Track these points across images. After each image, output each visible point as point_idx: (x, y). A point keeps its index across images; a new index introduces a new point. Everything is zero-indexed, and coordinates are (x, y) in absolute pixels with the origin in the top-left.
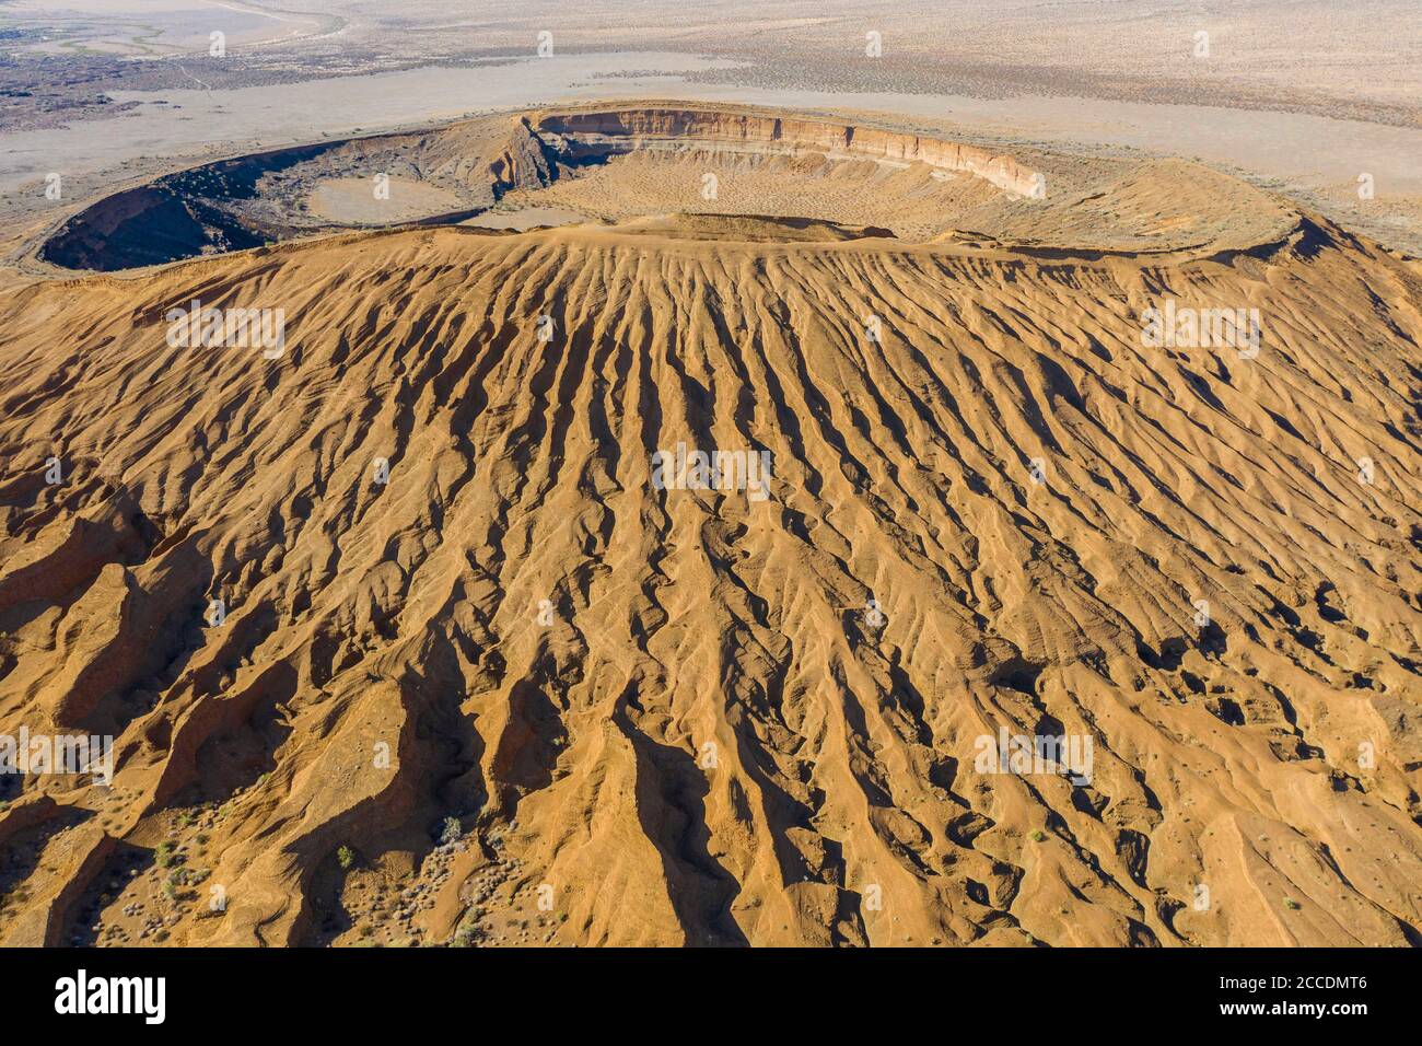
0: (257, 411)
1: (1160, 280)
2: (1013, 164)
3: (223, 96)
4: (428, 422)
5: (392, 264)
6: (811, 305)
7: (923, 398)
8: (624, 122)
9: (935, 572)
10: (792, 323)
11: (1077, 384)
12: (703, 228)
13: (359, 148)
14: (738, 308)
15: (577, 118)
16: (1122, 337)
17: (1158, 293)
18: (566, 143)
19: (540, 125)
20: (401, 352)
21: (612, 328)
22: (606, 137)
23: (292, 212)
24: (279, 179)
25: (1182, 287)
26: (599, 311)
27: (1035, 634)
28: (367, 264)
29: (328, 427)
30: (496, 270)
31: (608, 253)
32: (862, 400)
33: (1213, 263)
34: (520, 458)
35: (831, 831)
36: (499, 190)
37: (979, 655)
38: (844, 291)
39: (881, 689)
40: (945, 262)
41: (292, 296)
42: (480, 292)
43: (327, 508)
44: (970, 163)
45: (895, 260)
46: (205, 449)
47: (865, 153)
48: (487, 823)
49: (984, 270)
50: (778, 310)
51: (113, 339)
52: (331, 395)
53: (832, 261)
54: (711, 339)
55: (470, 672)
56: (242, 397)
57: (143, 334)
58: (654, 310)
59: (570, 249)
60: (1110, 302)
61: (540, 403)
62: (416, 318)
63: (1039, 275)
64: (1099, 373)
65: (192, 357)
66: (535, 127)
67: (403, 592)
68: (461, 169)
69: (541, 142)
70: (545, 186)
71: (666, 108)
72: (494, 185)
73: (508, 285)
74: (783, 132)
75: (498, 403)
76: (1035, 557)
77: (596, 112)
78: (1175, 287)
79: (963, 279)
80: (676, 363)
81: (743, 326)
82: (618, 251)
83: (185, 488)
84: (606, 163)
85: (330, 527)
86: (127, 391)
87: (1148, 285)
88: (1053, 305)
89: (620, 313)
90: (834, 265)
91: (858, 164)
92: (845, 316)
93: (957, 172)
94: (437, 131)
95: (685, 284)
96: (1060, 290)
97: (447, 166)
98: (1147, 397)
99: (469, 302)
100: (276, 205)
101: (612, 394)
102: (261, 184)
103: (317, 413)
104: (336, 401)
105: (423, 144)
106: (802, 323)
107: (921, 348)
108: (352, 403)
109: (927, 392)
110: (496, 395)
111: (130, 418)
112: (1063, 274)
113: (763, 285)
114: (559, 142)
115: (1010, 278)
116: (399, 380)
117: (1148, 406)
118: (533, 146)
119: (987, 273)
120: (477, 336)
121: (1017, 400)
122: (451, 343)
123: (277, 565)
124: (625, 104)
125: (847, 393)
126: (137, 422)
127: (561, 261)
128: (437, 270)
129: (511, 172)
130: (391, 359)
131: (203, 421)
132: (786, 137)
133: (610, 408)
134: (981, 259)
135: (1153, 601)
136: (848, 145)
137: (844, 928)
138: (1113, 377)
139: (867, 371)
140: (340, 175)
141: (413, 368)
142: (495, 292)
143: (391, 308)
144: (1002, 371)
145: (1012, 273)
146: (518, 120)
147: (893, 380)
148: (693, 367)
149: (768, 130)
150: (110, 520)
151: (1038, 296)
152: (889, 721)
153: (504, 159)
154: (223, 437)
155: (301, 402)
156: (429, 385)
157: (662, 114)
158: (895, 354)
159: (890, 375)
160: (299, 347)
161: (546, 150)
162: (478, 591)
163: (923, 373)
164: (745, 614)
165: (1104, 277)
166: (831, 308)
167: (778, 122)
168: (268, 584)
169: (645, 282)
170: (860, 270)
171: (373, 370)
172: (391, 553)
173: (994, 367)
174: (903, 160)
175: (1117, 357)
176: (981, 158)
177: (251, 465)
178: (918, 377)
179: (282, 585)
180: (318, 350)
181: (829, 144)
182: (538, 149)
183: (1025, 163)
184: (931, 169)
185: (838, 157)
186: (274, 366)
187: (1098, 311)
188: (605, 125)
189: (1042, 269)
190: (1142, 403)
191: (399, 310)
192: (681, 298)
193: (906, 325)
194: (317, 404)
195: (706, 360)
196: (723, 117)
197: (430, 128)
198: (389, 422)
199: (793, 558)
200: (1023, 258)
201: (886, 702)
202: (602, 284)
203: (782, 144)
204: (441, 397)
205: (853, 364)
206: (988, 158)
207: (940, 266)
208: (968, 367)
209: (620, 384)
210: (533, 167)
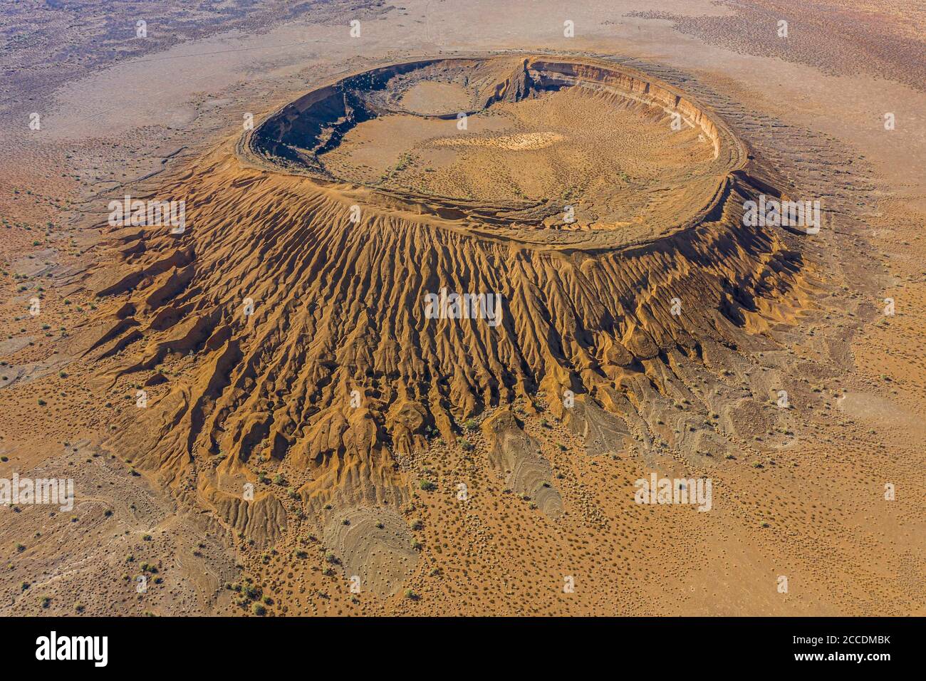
0: (231, 229)
7: (382, 280)
8: (574, 69)
9: (334, 332)
13: (447, 64)
15: (552, 64)
17: (521, 260)
18: (540, 77)
19: (532, 66)
20: (267, 222)
21: (318, 231)
22: (563, 76)
23: (393, 101)
24: (400, 79)
25: (535, 259)
26: (319, 223)
27: (343, 356)
28: (283, 185)
29: (240, 240)
30: (306, 200)
31: (336, 203)
32: (363, 275)
33: (561, 253)
34: (270, 266)
35: (257, 382)
36: (492, 101)
37: (322, 356)
38: (392, 236)
39: (295, 355)
41: (262, 191)
42: (296, 208)
43: (225, 265)
46: (215, 237)
47: (681, 112)
48: (200, 354)
51: (225, 188)
52: (246, 230)
53: (400, 223)
55: (223, 319)
56: (232, 223)
58: (332, 228)
59: (328, 198)
60: (496, 259)
61: (284, 250)
62: (279, 211)
63: (476, 243)
66: (529, 66)
67: (224, 295)
68: (485, 85)
69: (528, 74)
70: (517, 101)
71: (597, 66)
72: (491, 98)
74: (650, 90)
75: (276, 247)
76: (362, 336)
77: (564, 62)
78: (532, 259)
83: (205, 248)
84: (558, 90)
85: (222, 271)
86: (214, 210)
88: (468, 258)
89: (323, 227)
92: (383, 244)
93: (707, 138)
94: (487, 59)
96: (478, 250)
97: (480, 81)
99: (292, 210)
100: (389, 96)
101: (302, 254)
102: (391, 82)
103: (240, 235)
104: (246, 233)
105: (476, 66)
107: (396, 262)
108: (248, 235)
109: (385, 278)
110: (279, 243)
111: (210, 220)
112: (487, 244)
113: (368, 227)
114: (536, 76)
115: (462, 242)
116: (261, 231)
118: (522, 78)
120: (287, 222)
121: (411, 288)
122: (280, 223)
123: (208, 278)
124: (578, 60)
125: (361, 272)
126: (209, 223)
127: (323, 202)
128: (293, 195)
129: (505, 91)
130: (263, 224)
131: (220, 228)
132: (651, 94)
133: (298, 258)
135: (384, 360)
136: (676, 106)
137: (240, 400)
139: (372, 265)
140: (431, 79)
141: (266, 229)
142: (300, 208)
143: (276, 205)
144: (415, 278)
145: (465, 240)
146: (523, 60)
147: (377, 271)
149: (642, 88)
150: (185, 252)
151: (466, 252)
152: (291, 364)
153: (506, 83)
154: (220, 235)
155: (239, 230)
157: (593, 68)
158: (385, 263)
161: (529, 81)
162: (237, 300)
163: (389, 271)
164: (281, 327)
165: (505, 249)
167: (648, 84)
168: (203, 282)
169: (337, 217)
170: (406, 228)
172: (228, 283)
173: (413, 275)
177: (220, 246)
178: (386, 272)
179: (205, 283)
180: (253, 214)
181: (668, 103)
182: (524, 79)
184: (700, 132)
185: (668, 111)
186: (242, 215)
187: (485, 264)
188: (565, 70)
189: (478, 241)
191: (277, 207)
194: (242, 232)
196: (622, 76)
197: (485, 57)
198: (252, 244)
199: (303, 316)
200: (473, 235)
201: (294, 359)
202: (326, 214)
203: (647, 97)
204: (266, 240)
205: (370, 263)
207: (438, 232)
208: (404, 273)
209: (306, 251)
210: (516, 89)
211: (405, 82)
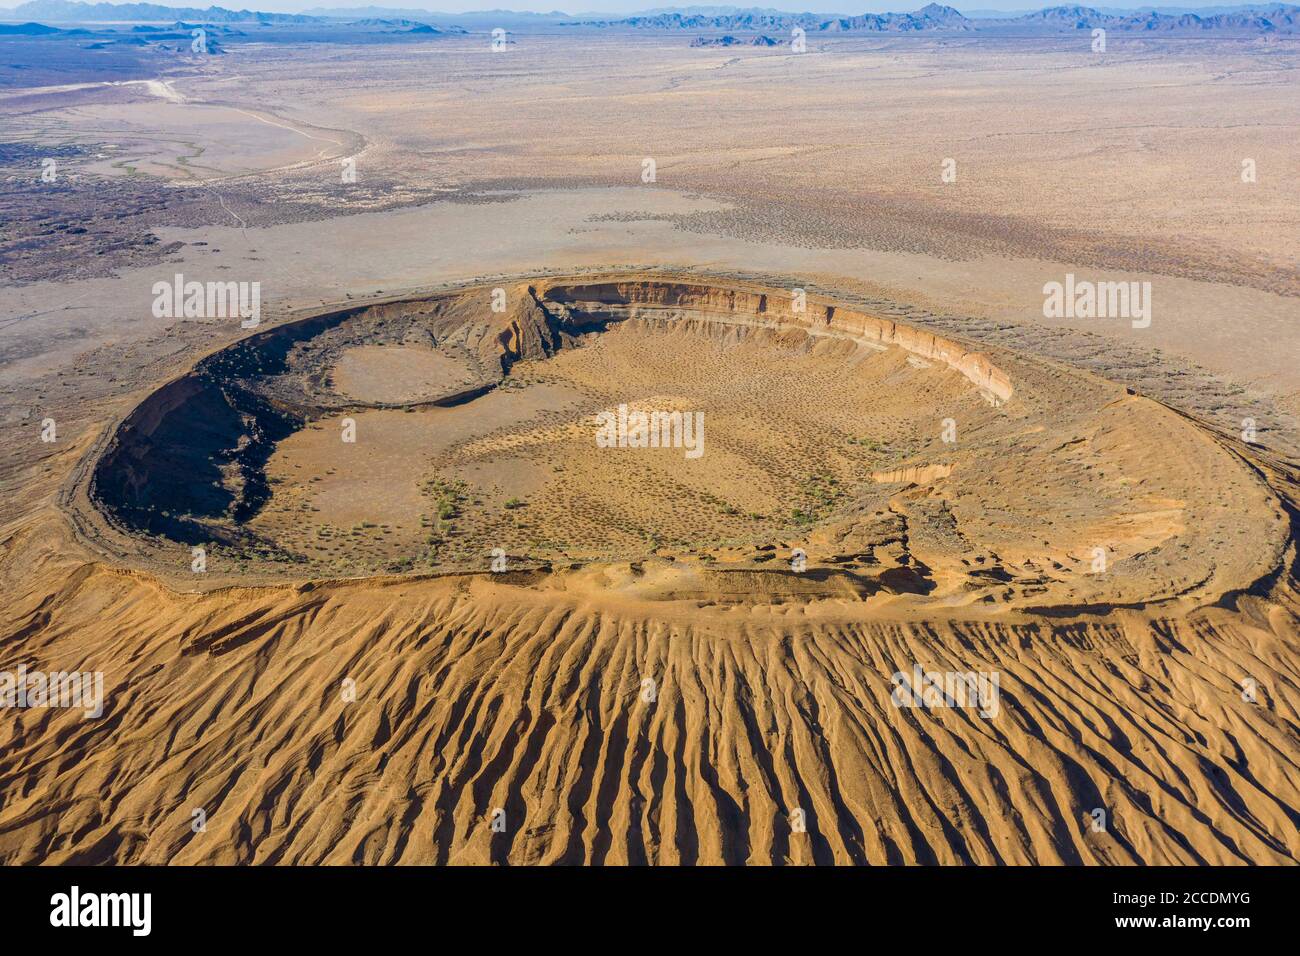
0: (299, 796)
1: (1169, 636)
2: (987, 364)
3: (257, 236)
4: (467, 836)
5: (430, 618)
6: (839, 701)
7: (954, 822)
8: (622, 291)
10: (821, 720)
11: (1103, 793)
12: (729, 588)
13: (380, 314)
14: (769, 705)
15: (579, 288)
16: (1140, 721)
17: (1167, 651)
18: (568, 313)
19: (545, 295)
20: (442, 741)
21: (645, 726)
22: (605, 306)
23: (319, 389)
24: (306, 349)
25: (1190, 640)
26: (633, 700)
28: (406, 613)
29: (370, 833)
30: (533, 640)
31: (640, 627)
32: (895, 830)
33: (1219, 611)
36: (508, 361)
38: (871, 679)
40: (963, 629)
41: (334, 646)
42: (517, 671)
44: (944, 354)
45: (916, 632)
46: (249, 845)
47: (845, 331)
49: (1001, 636)
50: (806, 707)
51: (162, 667)
52: (373, 789)
53: (855, 636)
54: (744, 749)
56: (286, 777)
57: (190, 663)
58: (687, 702)
59: (602, 619)
60: (1123, 666)
61: (578, 823)
62: (455, 697)
63: (1054, 639)
64: (1122, 772)
65: (237, 707)
66: (540, 296)
68: (473, 337)
69: (546, 311)
70: (548, 357)
71: (661, 281)
72: (502, 357)
73: (545, 661)
74: (768, 306)
75: (538, 823)
77: (597, 282)
78: (1183, 641)
79: (981, 649)
80: (710, 774)
81: (774, 728)
82: (650, 624)
84: (605, 330)
86: (174, 747)
87: (1159, 644)
88: (1070, 680)
89: (653, 706)
90: (858, 641)
91: (838, 341)
92: (873, 714)
93: (932, 360)
94: (451, 297)
95: (716, 671)
96: (1072, 654)
97: (459, 333)
98: (1172, 806)
99: (506, 683)
100: (304, 381)
101: (649, 816)
102: (291, 357)
103: (359, 808)
104: (378, 798)
105: (437, 310)
106: (830, 719)
107: (949, 756)
108: (393, 805)
109: (957, 815)
110: (535, 810)
111: (176, 790)
112: (1076, 633)
113: (790, 672)
114: (561, 311)
115: (1026, 644)
116: (439, 780)
117: (1175, 817)
118: (538, 316)
119: (1004, 639)
120: (515, 725)
121: (1047, 823)
122: (489, 730)
124: (623, 275)
125: (880, 820)
126: (182, 795)
127: (595, 633)
128: (476, 635)
129: (518, 341)
130: (431, 754)
131: (247, 810)
132: (771, 311)
133: (647, 836)
134: (997, 624)
136: (829, 322)
138: (1137, 778)
139: (897, 788)
140: (362, 342)
141: (453, 765)
142: (532, 672)
143: (430, 679)
144: (1029, 785)
145: (1028, 639)
146: (524, 289)
147: (923, 801)
148: (728, 781)
149: (754, 304)
151: (1056, 668)
153: (512, 329)
154: (267, 831)
155: (342, 793)
156: (468, 787)
157: (656, 286)
158: (923, 766)
159: (920, 796)
160: (341, 718)
161: (551, 320)
163: (952, 791)
165: (1115, 633)
166: (858, 703)
167: (764, 298)
169: (677, 668)
170: (882, 646)
171: (414, 765)
173: (1021, 781)
174: (880, 342)
175: (1137, 750)
176: (955, 351)
178: (947, 797)
180: (360, 723)
181: (811, 321)
182: (543, 318)
183: (999, 365)
184: (907, 354)
185: (818, 334)
186: (318, 742)
187: (1114, 683)
188: (605, 295)
189: (1056, 631)
190: (1167, 813)
191: (439, 683)
192: (713, 691)
193: (933, 726)
194: (359, 798)
195: (739, 775)
196: (712, 291)
197: (444, 293)
198: (430, 835)
200: (1038, 619)
202: (635, 669)
203: (766, 318)
204: (480, 805)
205: (884, 781)
206: (963, 352)
207: (959, 636)
208: (996, 782)
209: (656, 802)
210: (538, 337)
211: (316, 352)
